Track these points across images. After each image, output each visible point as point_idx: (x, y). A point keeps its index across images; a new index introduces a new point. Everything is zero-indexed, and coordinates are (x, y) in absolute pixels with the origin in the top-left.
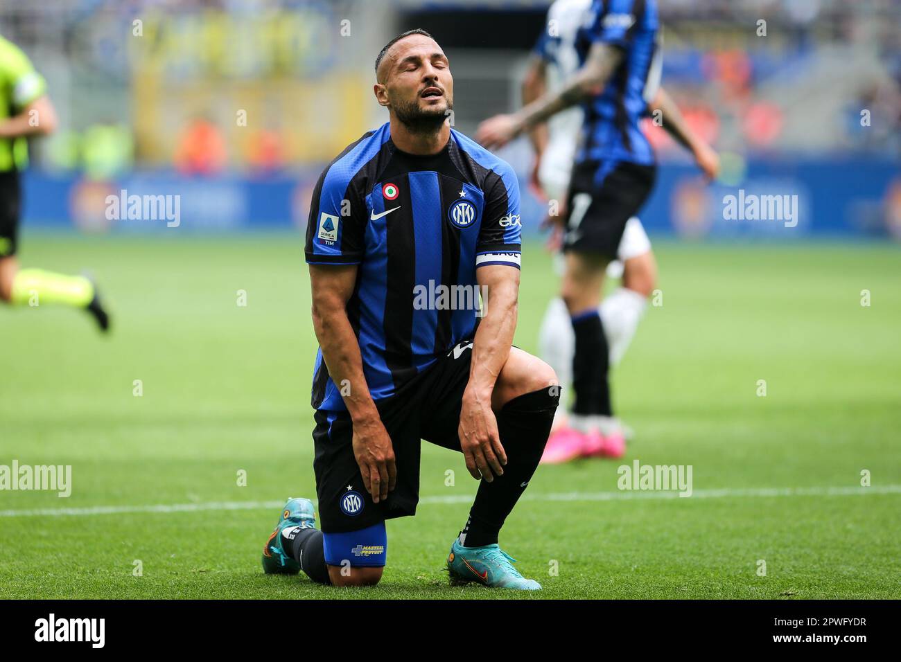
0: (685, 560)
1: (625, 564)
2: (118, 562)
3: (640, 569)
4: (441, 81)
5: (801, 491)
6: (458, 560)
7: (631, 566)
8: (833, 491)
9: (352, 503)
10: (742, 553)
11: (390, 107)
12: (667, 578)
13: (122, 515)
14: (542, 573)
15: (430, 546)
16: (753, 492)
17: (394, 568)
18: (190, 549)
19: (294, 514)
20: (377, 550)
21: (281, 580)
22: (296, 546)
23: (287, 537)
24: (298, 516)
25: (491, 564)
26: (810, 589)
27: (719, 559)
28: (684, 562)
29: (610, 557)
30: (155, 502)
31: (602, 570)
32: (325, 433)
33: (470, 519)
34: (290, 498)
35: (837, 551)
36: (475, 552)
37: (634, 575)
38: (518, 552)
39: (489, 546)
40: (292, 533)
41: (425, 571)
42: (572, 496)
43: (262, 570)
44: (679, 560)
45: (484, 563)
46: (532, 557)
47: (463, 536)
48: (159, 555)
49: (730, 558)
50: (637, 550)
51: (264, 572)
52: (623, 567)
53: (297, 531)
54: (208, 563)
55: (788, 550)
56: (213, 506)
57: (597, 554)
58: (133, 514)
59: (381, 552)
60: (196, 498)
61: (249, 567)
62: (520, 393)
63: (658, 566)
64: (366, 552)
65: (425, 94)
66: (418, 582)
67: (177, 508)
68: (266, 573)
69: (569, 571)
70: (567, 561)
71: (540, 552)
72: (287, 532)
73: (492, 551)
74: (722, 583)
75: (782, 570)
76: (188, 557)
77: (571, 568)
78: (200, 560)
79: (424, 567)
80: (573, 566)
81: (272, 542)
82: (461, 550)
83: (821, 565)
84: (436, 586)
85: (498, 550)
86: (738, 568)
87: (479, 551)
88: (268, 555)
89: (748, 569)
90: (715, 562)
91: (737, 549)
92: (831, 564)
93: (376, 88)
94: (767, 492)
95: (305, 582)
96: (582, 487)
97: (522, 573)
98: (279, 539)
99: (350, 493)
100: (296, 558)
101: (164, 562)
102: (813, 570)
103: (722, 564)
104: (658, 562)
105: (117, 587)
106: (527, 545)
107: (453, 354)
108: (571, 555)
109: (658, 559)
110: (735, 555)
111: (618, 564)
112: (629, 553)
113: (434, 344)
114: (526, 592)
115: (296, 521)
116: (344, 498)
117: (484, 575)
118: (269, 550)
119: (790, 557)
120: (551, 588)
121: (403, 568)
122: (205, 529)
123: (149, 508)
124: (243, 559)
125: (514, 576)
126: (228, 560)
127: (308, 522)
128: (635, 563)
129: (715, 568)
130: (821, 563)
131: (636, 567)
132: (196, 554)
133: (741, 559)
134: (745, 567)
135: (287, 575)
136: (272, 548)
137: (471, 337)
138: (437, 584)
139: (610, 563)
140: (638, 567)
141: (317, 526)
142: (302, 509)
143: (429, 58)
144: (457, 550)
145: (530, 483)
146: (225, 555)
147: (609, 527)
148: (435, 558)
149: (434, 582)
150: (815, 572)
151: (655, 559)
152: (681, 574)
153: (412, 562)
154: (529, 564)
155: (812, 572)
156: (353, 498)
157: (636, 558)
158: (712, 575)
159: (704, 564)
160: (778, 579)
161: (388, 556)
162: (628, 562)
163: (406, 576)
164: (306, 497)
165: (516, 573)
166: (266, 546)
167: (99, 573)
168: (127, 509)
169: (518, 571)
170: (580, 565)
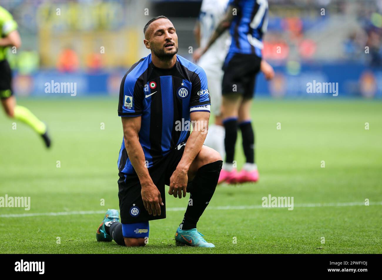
0: (276, 234)
1: (250, 236)
2: (34, 237)
3: (257, 238)
4: (173, 39)
5: (325, 205)
6: (179, 235)
7: (253, 237)
8: (339, 205)
9: (135, 211)
10: (300, 231)
11: (151, 49)
12: (268, 242)
13: (36, 217)
14: (215, 240)
15: (167, 229)
16: (305, 205)
17: (152, 239)
18: (65, 231)
19: (110, 216)
20: (145, 231)
21: (104, 244)
22: (111, 230)
23: (107, 226)
24: (112, 217)
25: (193, 237)
26: (330, 246)
27: (291, 234)
28: (276, 235)
29: (244, 233)
30: (50, 211)
31: (241, 239)
32: (123, 181)
33: (184, 218)
34: (109, 209)
35: (341, 230)
36: (187, 232)
37: (254, 241)
38: (205, 231)
39: (193, 229)
40: (109, 224)
41: (165, 240)
42: (228, 208)
43: (96, 240)
44: (274, 234)
45: (190, 236)
46: (211, 234)
47: (182, 225)
48: (52, 234)
49: (295, 233)
50: (256, 230)
51: (97, 240)
52: (250, 237)
53: (111, 223)
54: (73, 237)
55: (320, 230)
56: (74, 213)
57: (238, 232)
58: (41, 216)
59: (147, 232)
60: (67, 209)
61: (90, 238)
62: (205, 164)
63: (265, 237)
64: (140, 232)
65: (166, 46)
66: (162, 245)
67: (59, 214)
68: (97, 241)
69: (227, 239)
70: (226, 235)
71: (214, 231)
72: (107, 224)
73: (194, 231)
74: (292, 244)
75: (317, 238)
76: (64, 234)
77: (227, 238)
78: (69, 236)
79: (165, 238)
80: (228, 237)
81: (101, 228)
82: (181, 231)
83: (334, 236)
84: (170, 246)
85: (196, 231)
86: (299, 238)
87: (188, 231)
88: (99, 233)
89: (303, 238)
90: (289, 235)
91: (298, 229)
92: (338, 236)
93: (145, 41)
94: (311, 205)
95: (114, 244)
96: (232, 203)
97: (206, 240)
98: (104, 226)
99: (134, 207)
100: (111, 235)
101: (53, 236)
102: (331, 238)
103: (292, 236)
104: (264, 235)
105: (34, 247)
106: (209, 229)
107: (177, 148)
108: (227, 232)
109: (264, 234)
110: (297, 232)
111: (247, 236)
112: (252, 232)
113: (170, 146)
114: (208, 249)
115: (111, 219)
116: (131, 209)
117: (190, 242)
118: (99, 231)
119: (321, 233)
120: (219, 246)
121: (156, 239)
122: (71, 223)
123: (47, 214)
124: (88, 235)
125: (203, 242)
126: (81, 236)
127: (116, 219)
128: (255, 236)
129: (289, 238)
130: (334, 235)
131: (255, 237)
132: (68, 233)
133: (300, 234)
134: (302, 237)
135: (106, 242)
136: (101, 230)
137: (185, 141)
138: (170, 245)
139: (244, 236)
140: (256, 237)
141: (120, 221)
142: (114, 214)
143: (167, 30)
144: (179, 231)
145: (210, 202)
146: (80, 233)
147: (243, 220)
148: (169, 234)
149: (169, 244)
150: (332, 239)
151: (263, 234)
152: (274, 240)
153: (159, 236)
154: (209, 237)
155: (330, 239)
156: (135, 209)
157: (255, 234)
158: (288, 241)
159: (284, 236)
160: (316, 242)
161: (149, 233)
162: (252, 235)
163: (157, 242)
164: (115, 209)
165: (204, 240)
166: (98, 229)
167: (26, 242)
168: (38, 214)
169: (205, 240)
170: (231, 237)
